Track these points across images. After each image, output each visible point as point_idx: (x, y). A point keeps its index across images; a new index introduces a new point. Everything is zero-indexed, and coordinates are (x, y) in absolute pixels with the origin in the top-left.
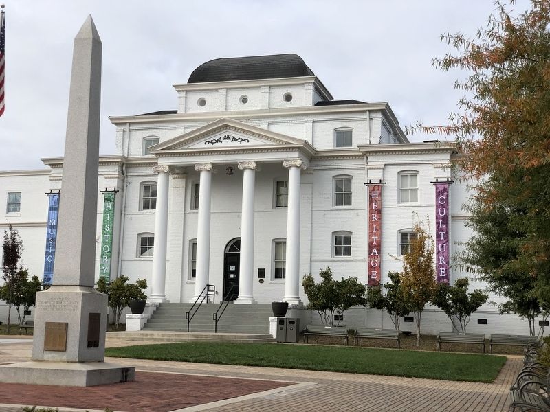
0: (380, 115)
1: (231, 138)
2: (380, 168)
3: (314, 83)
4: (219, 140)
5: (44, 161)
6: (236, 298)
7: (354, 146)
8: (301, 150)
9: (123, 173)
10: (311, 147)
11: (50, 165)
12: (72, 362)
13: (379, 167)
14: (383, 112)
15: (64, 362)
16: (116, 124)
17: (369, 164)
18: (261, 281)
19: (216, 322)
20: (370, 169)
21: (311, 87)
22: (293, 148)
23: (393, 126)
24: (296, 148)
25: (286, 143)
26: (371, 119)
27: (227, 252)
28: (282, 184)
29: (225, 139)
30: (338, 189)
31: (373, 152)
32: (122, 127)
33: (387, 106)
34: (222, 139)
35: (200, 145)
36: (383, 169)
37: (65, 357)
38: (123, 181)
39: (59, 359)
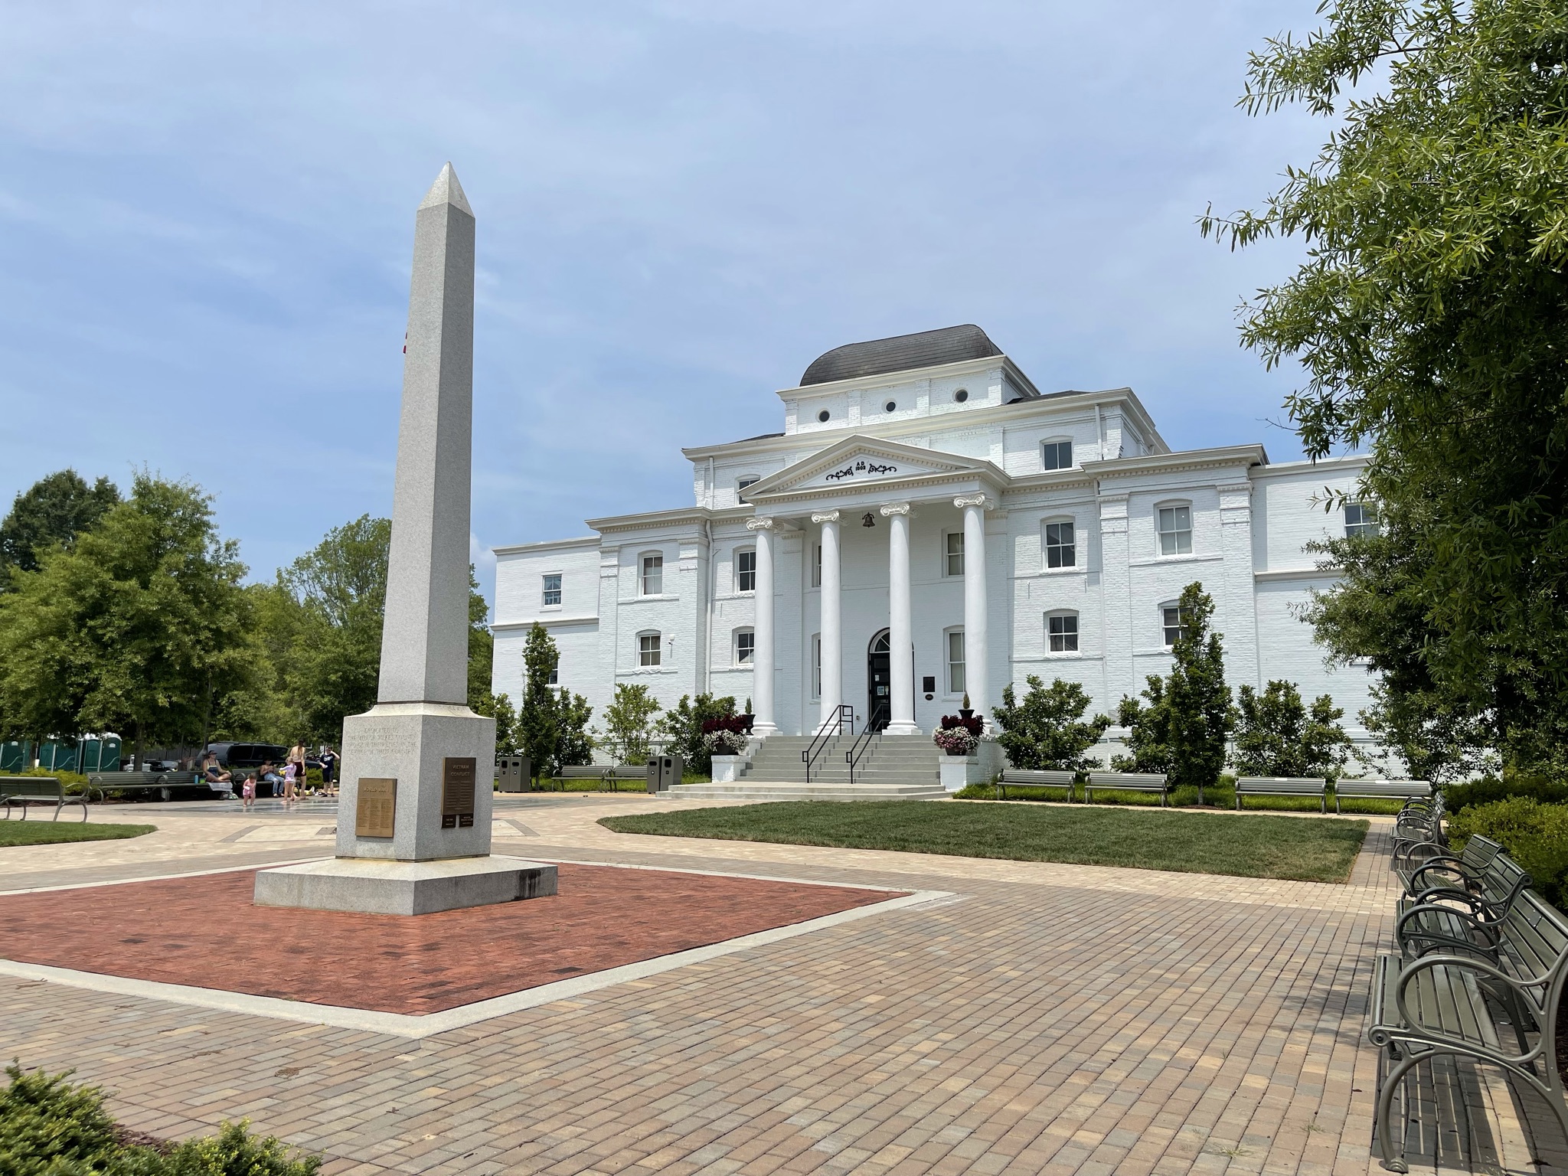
0: (1118, 411)
1: (868, 467)
2: (1122, 500)
3: (1003, 368)
4: (849, 472)
5: (591, 524)
6: (886, 725)
7: (1076, 466)
8: (984, 478)
9: (707, 536)
10: (1001, 473)
11: (598, 529)
12: (404, 860)
13: (1119, 497)
14: (1123, 405)
15: (391, 860)
16: (693, 460)
17: (1102, 493)
18: (929, 698)
19: (852, 767)
20: (1104, 502)
21: (999, 375)
22: (968, 476)
23: (1143, 431)
24: (974, 475)
25: (957, 468)
26: (1103, 418)
27: (873, 651)
28: (955, 540)
29: (858, 469)
30: (1051, 540)
31: (1108, 473)
32: (704, 465)
33: (1130, 393)
34: (853, 470)
35: (820, 482)
36: (1128, 501)
37: (391, 850)
38: (708, 547)
39: (382, 854)
